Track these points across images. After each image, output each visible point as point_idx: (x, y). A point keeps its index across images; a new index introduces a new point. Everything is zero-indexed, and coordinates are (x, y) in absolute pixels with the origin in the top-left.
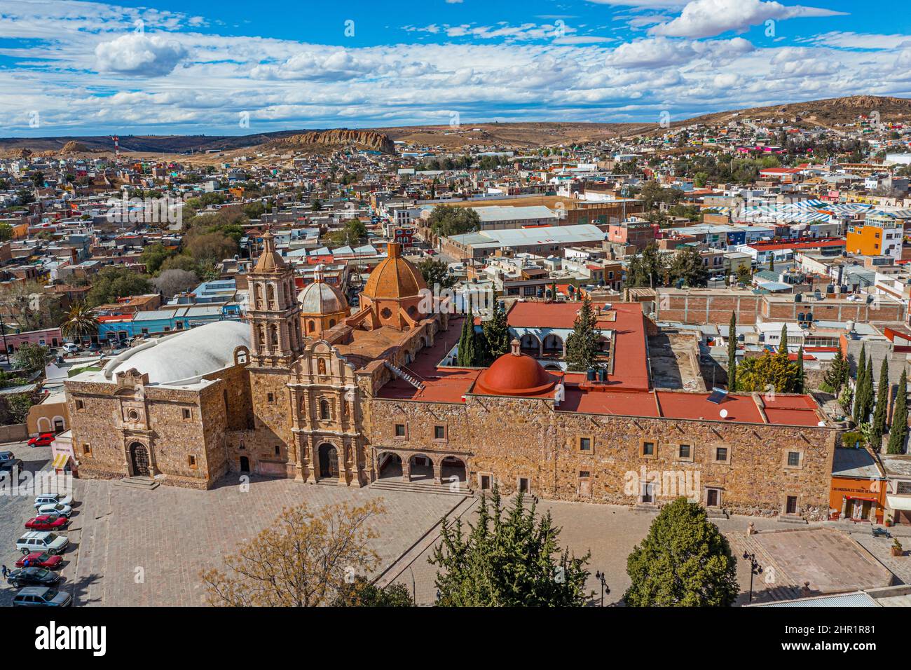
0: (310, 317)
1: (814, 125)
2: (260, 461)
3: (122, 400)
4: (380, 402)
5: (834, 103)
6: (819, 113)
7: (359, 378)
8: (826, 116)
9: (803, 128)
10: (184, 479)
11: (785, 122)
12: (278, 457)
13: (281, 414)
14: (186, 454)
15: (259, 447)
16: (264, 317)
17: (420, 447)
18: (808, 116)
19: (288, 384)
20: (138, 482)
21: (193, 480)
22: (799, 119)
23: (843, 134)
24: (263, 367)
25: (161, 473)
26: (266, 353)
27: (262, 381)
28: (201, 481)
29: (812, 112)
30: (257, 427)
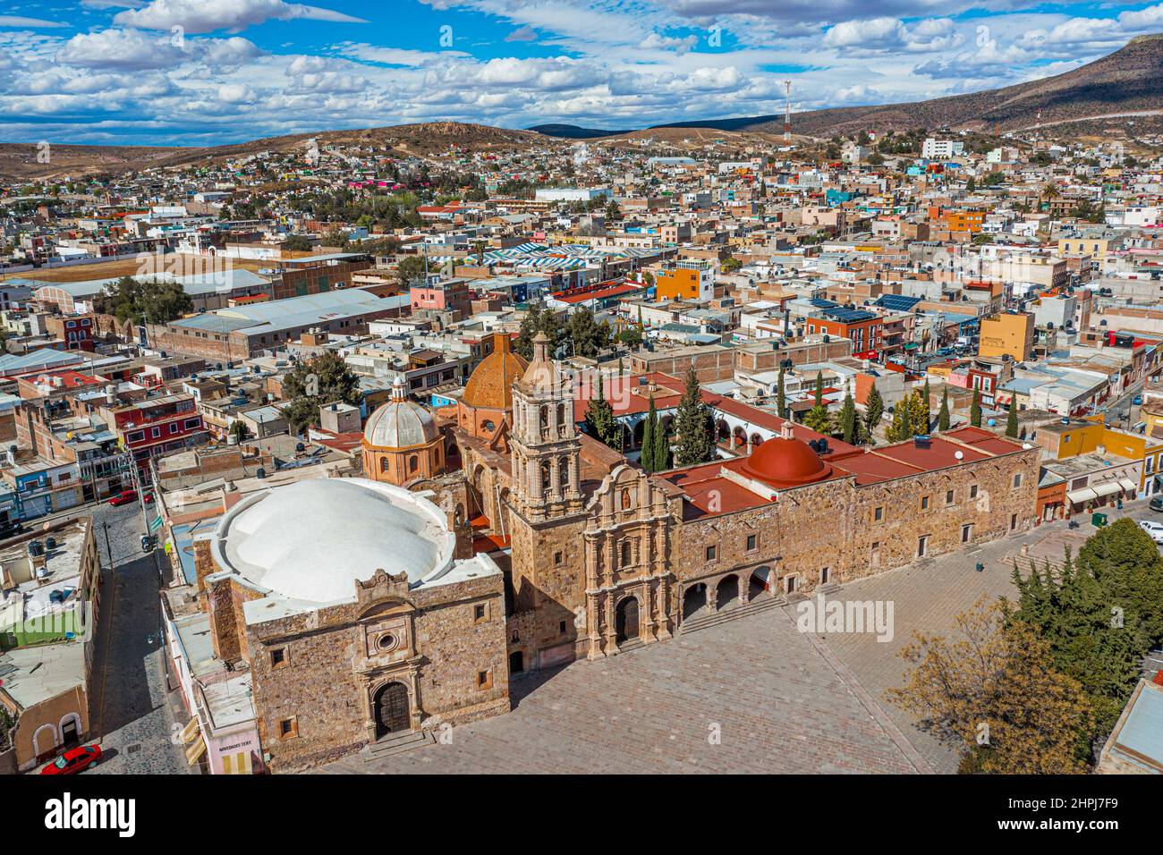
0: (412, 451)
1: (407, 155)
2: (540, 650)
3: (366, 624)
4: (689, 526)
5: (421, 129)
6: (407, 140)
7: (669, 502)
8: (416, 143)
9: (397, 158)
10: (471, 709)
11: (374, 151)
12: (563, 637)
13: (572, 576)
14: (475, 672)
15: (539, 631)
16: (555, 450)
17: (731, 567)
18: (397, 144)
19: (586, 532)
20: (387, 745)
21: (486, 706)
22: (389, 148)
23: (441, 165)
24: (551, 518)
25: (429, 715)
26: (554, 497)
27: (548, 539)
28: (498, 702)
29: (400, 138)
30: (537, 604)
